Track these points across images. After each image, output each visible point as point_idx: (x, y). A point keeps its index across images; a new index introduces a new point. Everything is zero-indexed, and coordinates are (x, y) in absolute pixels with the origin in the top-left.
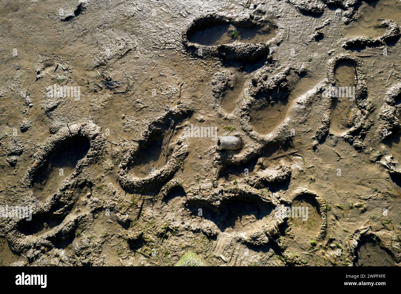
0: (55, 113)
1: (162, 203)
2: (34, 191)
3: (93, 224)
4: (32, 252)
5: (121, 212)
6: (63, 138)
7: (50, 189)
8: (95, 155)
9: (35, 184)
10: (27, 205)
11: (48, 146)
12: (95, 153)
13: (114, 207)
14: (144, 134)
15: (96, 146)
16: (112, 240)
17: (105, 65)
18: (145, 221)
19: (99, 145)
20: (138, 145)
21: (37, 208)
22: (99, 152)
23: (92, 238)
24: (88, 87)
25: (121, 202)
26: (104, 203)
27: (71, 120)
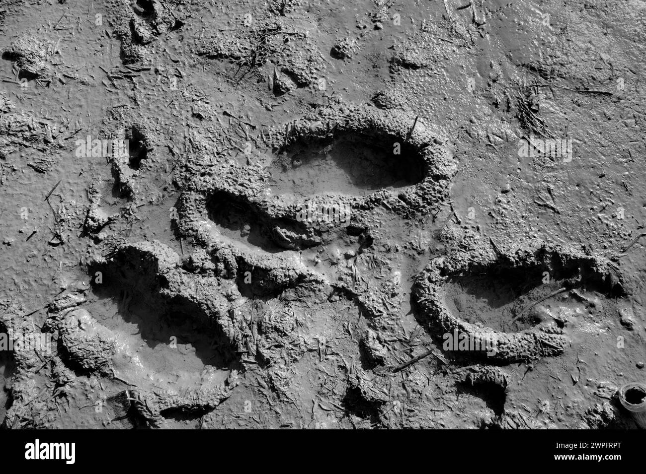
0: (406, 76)
1: (451, 386)
2: (274, 162)
3: (320, 305)
4: (203, 257)
5: (380, 334)
6: (390, 131)
7: (297, 182)
8: (415, 206)
9: (285, 153)
10: (249, 174)
11: (357, 118)
12: (418, 203)
13: (377, 316)
14: (521, 254)
15: (431, 194)
16: (326, 359)
17: (546, 79)
18: (404, 388)
19: (435, 197)
20: (494, 259)
21: (259, 194)
22: (424, 207)
23: (301, 325)
24: (489, 85)
25: (394, 320)
26: (365, 291)
27: (422, 112)
